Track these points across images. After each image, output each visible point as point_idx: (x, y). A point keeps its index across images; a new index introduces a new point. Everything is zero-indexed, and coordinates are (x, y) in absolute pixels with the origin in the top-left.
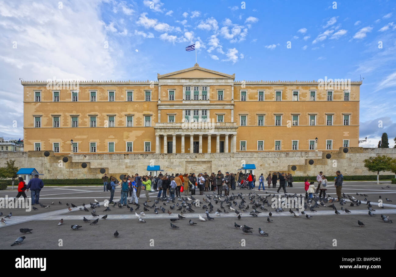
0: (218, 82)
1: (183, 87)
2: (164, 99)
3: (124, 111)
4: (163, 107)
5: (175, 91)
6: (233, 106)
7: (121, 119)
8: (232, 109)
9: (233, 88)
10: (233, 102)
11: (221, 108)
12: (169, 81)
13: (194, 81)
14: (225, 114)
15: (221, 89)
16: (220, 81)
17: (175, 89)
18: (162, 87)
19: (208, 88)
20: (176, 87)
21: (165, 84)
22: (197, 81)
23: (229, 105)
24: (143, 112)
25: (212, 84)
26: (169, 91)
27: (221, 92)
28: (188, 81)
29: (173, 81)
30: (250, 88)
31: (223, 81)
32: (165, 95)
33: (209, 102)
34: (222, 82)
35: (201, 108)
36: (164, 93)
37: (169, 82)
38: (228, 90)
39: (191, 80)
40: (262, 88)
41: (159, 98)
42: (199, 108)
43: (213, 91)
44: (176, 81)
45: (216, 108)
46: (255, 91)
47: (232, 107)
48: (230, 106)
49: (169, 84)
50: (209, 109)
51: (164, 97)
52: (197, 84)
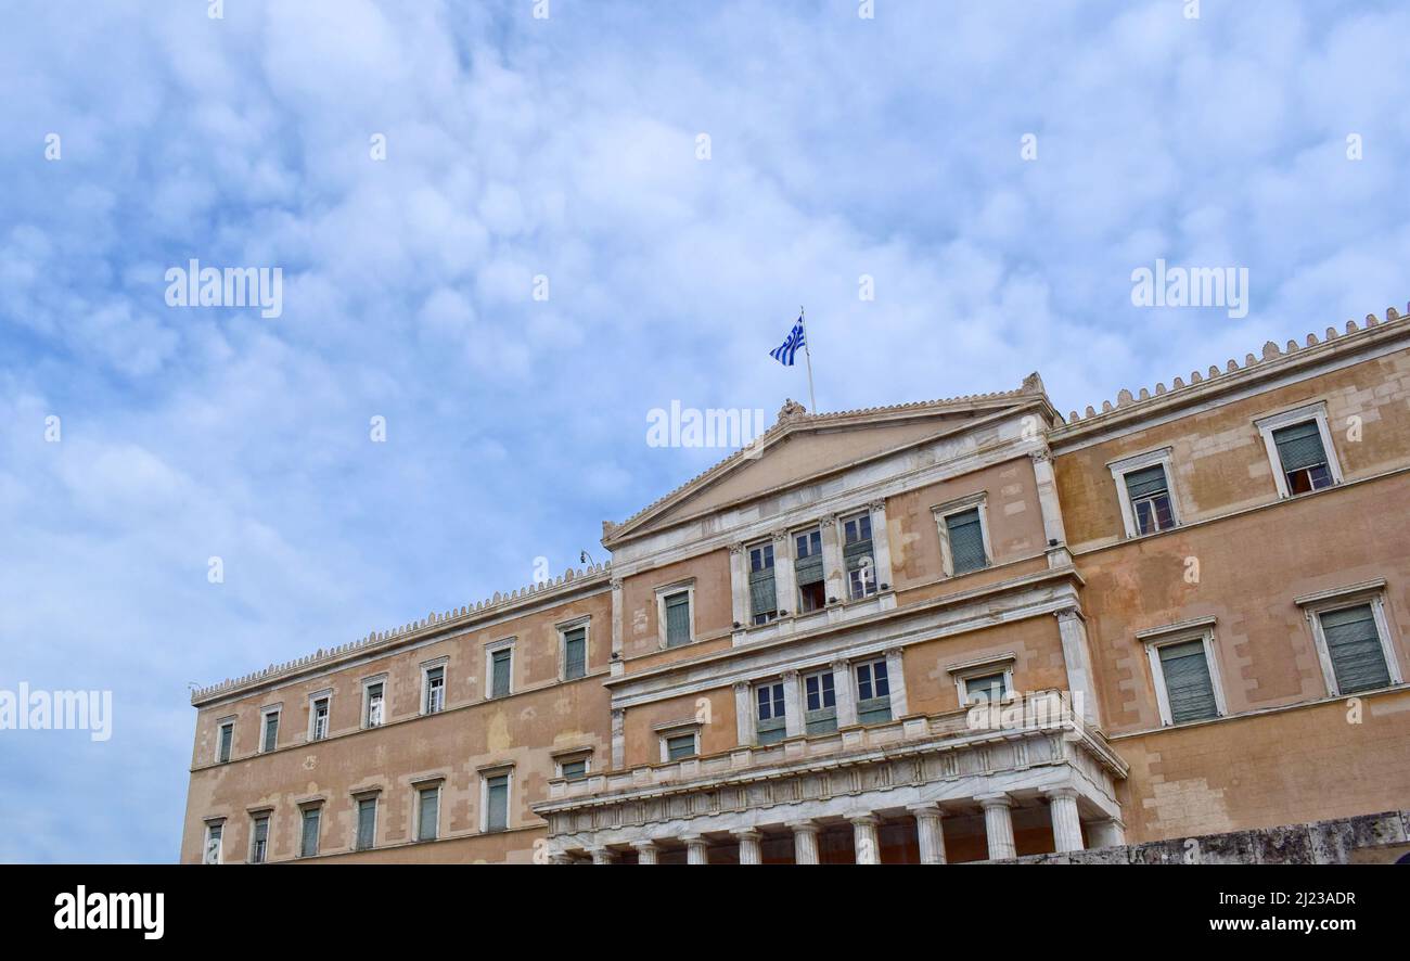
0: (934, 466)
1: (734, 558)
2: (643, 647)
3: (474, 754)
4: (636, 696)
5: (691, 590)
6: (1071, 589)
7: (463, 796)
8: (1065, 611)
9: (1044, 471)
10: (1060, 562)
11: (980, 624)
12: (662, 542)
13: (789, 503)
14: (1012, 661)
15: (960, 502)
16: (942, 453)
17: (692, 581)
18: (629, 584)
19: (878, 519)
20: (695, 570)
21: (643, 565)
22: (805, 496)
23: (1036, 586)
24: (552, 743)
25: (897, 488)
26: (660, 598)
27: (963, 524)
28: (752, 514)
29: (679, 536)
30: (1191, 426)
31: (970, 444)
32: (642, 627)
33: (889, 605)
34: (962, 456)
35: (847, 655)
36: (640, 614)
37: (663, 549)
38: (1013, 490)
39: (769, 506)
40: (1287, 396)
41: (616, 648)
42: (833, 657)
43: (907, 528)
44: (694, 532)
45: (943, 633)
46: (1233, 438)
47: (1066, 596)
48: (1040, 596)
49: (659, 562)
50: (893, 651)
51: (640, 636)
52: (807, 517)
